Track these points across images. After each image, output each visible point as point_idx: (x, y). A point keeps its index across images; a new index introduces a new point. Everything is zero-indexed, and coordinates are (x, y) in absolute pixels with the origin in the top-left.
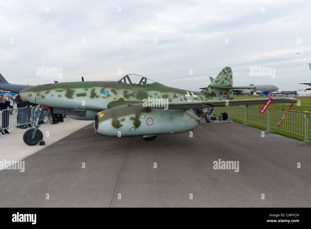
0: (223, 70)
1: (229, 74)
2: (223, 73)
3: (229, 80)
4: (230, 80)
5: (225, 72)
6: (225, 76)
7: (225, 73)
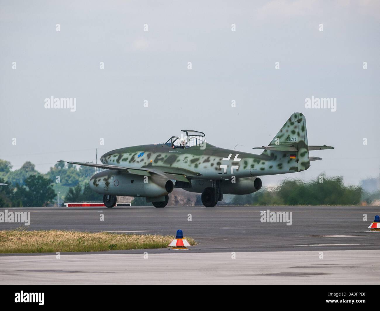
0: (290, 119)
1: (300, 125)
2: (289, 124)
3: (298, 134)
4: (302, 134)
5: (291, 122)
6: (292, 128)
7: (292, 124)
